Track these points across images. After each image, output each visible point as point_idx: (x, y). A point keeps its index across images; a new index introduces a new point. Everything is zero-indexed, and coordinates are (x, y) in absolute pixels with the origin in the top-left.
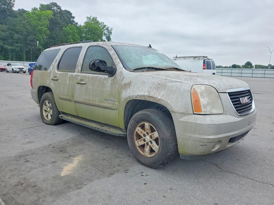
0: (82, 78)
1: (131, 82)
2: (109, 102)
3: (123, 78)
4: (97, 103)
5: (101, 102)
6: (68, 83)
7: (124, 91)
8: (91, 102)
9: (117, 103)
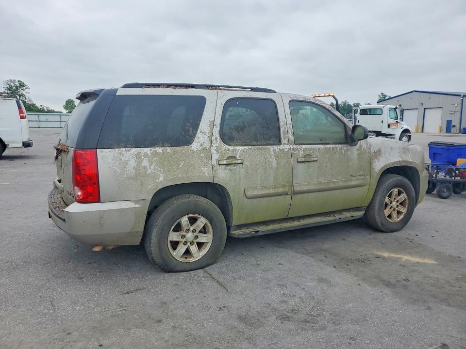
0: (308, 153)
1: (380, 149)
2: (358, 178)
3: (371, 145)
4: (341, 184)
5: (346, 181)
6: (274, 164)
7: (377, 160)
8: (332, 186)
9: (367, 177)
